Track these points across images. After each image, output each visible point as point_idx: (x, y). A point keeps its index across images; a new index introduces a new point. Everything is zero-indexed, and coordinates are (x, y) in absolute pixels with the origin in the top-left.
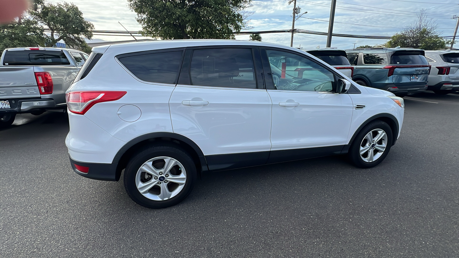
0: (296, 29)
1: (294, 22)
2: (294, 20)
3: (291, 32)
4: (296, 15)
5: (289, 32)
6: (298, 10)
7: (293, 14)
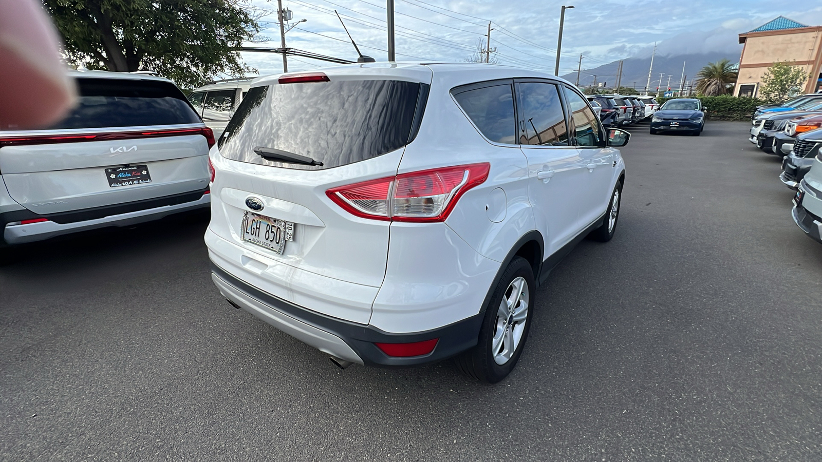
0: (290, 49)
1: (284, 35)
2: (283, 32)
3: (282, 52)
4: (285, 22)
5: (276, 51)
6: (287, 14)
7: (278, 20)
